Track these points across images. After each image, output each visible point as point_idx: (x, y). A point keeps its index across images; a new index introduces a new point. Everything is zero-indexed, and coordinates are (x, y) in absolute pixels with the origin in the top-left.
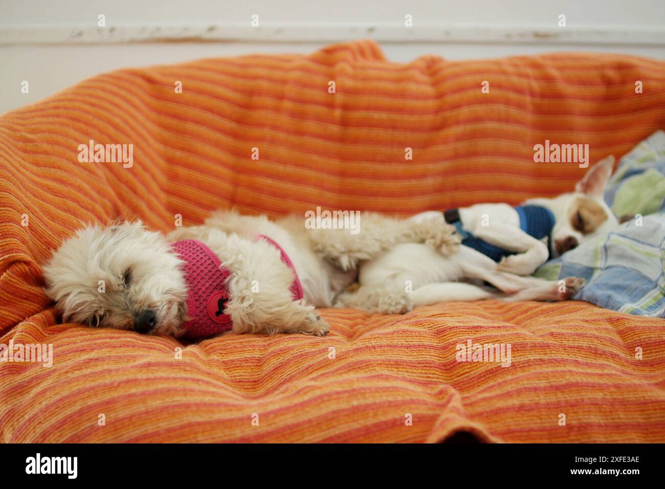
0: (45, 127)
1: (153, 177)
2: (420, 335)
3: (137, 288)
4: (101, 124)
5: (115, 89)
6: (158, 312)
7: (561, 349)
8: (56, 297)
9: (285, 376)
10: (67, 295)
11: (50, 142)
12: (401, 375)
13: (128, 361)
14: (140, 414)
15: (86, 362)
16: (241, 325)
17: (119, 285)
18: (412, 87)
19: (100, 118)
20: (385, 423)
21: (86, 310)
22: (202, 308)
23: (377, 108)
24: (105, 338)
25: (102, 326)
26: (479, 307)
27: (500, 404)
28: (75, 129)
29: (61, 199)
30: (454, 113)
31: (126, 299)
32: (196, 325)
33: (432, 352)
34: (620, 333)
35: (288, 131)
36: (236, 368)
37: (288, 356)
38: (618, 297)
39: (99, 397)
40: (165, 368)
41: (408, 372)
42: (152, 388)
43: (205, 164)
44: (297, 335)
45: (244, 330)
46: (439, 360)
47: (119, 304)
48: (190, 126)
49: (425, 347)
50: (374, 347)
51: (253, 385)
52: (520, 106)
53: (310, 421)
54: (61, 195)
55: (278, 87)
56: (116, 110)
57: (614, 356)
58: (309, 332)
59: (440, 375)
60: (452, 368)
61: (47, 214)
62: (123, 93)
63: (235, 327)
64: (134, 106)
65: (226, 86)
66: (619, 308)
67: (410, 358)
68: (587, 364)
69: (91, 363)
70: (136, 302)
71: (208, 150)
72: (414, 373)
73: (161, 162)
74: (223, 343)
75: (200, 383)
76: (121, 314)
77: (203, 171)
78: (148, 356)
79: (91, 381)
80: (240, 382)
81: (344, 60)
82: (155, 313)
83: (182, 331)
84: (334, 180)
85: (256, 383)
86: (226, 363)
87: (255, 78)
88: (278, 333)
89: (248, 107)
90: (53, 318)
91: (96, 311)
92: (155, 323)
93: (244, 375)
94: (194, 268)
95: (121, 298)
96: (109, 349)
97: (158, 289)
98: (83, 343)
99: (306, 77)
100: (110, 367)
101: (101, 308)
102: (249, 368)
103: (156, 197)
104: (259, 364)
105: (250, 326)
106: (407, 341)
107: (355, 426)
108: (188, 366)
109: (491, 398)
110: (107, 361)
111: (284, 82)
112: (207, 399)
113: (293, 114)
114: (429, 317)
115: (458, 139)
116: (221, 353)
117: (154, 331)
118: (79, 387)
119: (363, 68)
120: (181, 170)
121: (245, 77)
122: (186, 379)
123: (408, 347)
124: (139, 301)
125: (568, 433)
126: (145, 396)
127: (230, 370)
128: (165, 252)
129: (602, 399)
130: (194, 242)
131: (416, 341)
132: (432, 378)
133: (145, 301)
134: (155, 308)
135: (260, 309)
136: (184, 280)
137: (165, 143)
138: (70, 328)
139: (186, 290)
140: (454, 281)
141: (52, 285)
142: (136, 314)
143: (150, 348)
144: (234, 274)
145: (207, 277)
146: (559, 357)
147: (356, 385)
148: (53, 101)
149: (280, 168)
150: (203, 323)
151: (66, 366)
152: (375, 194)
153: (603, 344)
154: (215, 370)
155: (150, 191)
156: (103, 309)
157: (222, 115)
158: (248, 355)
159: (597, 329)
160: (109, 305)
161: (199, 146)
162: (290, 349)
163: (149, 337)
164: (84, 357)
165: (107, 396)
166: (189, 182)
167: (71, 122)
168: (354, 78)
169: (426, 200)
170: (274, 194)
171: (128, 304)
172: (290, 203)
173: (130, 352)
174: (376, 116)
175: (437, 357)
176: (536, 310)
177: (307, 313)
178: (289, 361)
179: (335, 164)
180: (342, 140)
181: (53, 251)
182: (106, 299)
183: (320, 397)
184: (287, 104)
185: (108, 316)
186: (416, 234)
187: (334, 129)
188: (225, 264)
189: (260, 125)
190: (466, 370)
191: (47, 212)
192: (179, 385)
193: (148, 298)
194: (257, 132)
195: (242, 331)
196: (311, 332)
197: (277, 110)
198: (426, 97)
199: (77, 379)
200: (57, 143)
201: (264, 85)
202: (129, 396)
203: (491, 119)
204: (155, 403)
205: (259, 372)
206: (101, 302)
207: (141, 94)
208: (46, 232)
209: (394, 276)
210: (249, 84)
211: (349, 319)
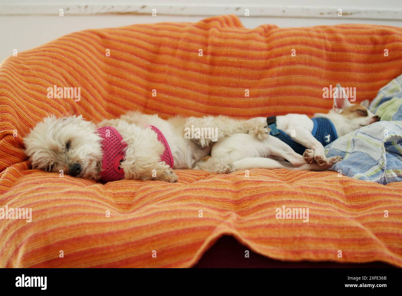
0: (36, 61)
1: (99, 92)
2: (226, 184)
3: (73, 151)
4: (70, 61)
5: (80, 41)
6: (83, 165)
7: (304, 196)
8: (28, 154)
9: (145, 202)
10: (34, 153)
11: (37, 70)
12: (208, 204)
13: (60, 189)
14: (58, 217)
15: (37, 189)
16: (129, 174)
17: (63, 149)
18: (254, 43)
19: (69, 57)
20: (189, 229)
21: (43, 161)
22: (110, 164)
23: (231, 55)
24: (50, 178)
25: (52, 171)
26: (274, 173)
27: (258, 223)
28: (53, 63)
29: (40, 102)
30: (278, 59)
31: (66, 157)
32: (107, 174)
33: (230, 194)
34: (345, 189)
35: (179, 67)
36: (120, 197)
37: (149, 192)
38: (353, 169)
39: (39, 207)
40: (78, 194)
41: (212, 203)
42: (67, 204)
43: (130, 85)
44: (158, 181)
45: (130, 177)
46: (233, 198)
47: (62, 160)
48: (123, 63)
49: (226, 190)
50: (196, 189)
51: (127, 207)
52: (319, 56)
53: (148, 226)
54: (40, 100)
55: (175, 42)
56: (79, 53)
57: (335, 201)
58: (165, 180)
59: (231, 207)
60: (240, 203)
61: (31, 109)
62: (85, 43)
63: (126, 176)
64: (91, 51)
65: (145, 41)
66: (353, 176)
67: (216, 196)
68: (317, 205)
69: (39, 190)
70: (71, 159)
71: (132, 77)
72: (217, 204)
73: (105, 84)
74: (116, 184)
75: (95, 203)
76: (63, 165)
77: (128, 89)
78: (71, 187)
79: (37, 199)
80: (120, 205)
81: (215, 27)
82: (81, 165)
83: (99, 177)
84: (205, 97)
85: (129, 206)
86: (115, 194)
87: (162, 36)
88: (148, 180)
89: (157, 53)
90: (27, 166)
91: (49, 162)
92: (80, 171)
93: (123, 201)
94: (108, 142)
95: (63, 156)
96: (51, 183)
97: (84, 153)
98: (39, 180)
99: (192, 36)
100: (49, 192)
101: (52, 161)
102: (127, 197)
103: (100, 103)
104: (133, 196)
105: (133, 175)
106: (217, 187)
107: (172, 229)
108: (91, 194)
109: (254, 220)
110: (48, 189)
111: (178, 39)
112: (96, 211)
113: (182, 58)
114: (237, 175)
115: (279, 74)
116: (113, 189)
117: (80, 175)
118: (30, 202)
119: (226, 32)
120: (116, 88)
121: (157, 36)
122: (87, 201)
123: (216, 190)
124: (72, 158)
125: (294, 242)
126: (63, 207)
127: (116, 198)
128: (92, 133)
129: (318, 224)
130: (110, 128)
131: (221, 187)
132: (227, 208)
133: (76, 158)
134: (81, 163)
135: (139, 166)
136: (101, 149)
137: (108, 73)
138: (35, 172)
139: (102, 154)
140: (265, 157)
141: (27, 147)
142: (70, 165)
143: (75, 184)
144: (129, 146)
145: (115, 147)
146: (301, 200)
147: (178, 208)
148: (43, 47)
149: (173, 89)
150: (111, 173)
151: (27, 191)
152: (228, 106)
153: (331, 194)
154: (107, 197)
155: (96, 99)
156: (53, 162)
157: (142, 57)
158: (128, 191)
159: (330, 186)
160: (57, 160)
161: (127, 75)
162: (151, 188)
163: (77, 178)
164: (37, 186)
165: (43, 207)
166: (120, 95)
167: (51, 59)
168: (220, 37)
169: (259, 110)
170: (169, 103)
171: (66, 159)
172: (178, 109)
173: (61, 185)
174: (231, 59)
175: (232, 196)
176: (304, 174)
177: (165, 170)
178: (149, 194)
179: (206, 87)
180: (211, 73)
181: (31, 130)
182: (56, 157)
183: (156, 213)
184: (179, 52)
185: (55, 166)
186: (245, 128)
187: (206, 67)
188: (125, 140)
189: (163, 63)
190: (247, 205)
191: (31, 108)
192: (82, 203)
193: (77, 157)
194: (162, 67)
195: (129, 178)
196: (167, 180)
197: (173, 55)
198: (261, 49)
199: (30, 198)
200: (41, 71)
201: (167, 40)
202: (55, 207)
203: (300, 63)
204: (67, 212)
205: (132, 200)
206: (52, 158)
207: (96, 44)
208: (29, 119)
209: (230, 152)
210: (159, 39)
211: (197, 175)
